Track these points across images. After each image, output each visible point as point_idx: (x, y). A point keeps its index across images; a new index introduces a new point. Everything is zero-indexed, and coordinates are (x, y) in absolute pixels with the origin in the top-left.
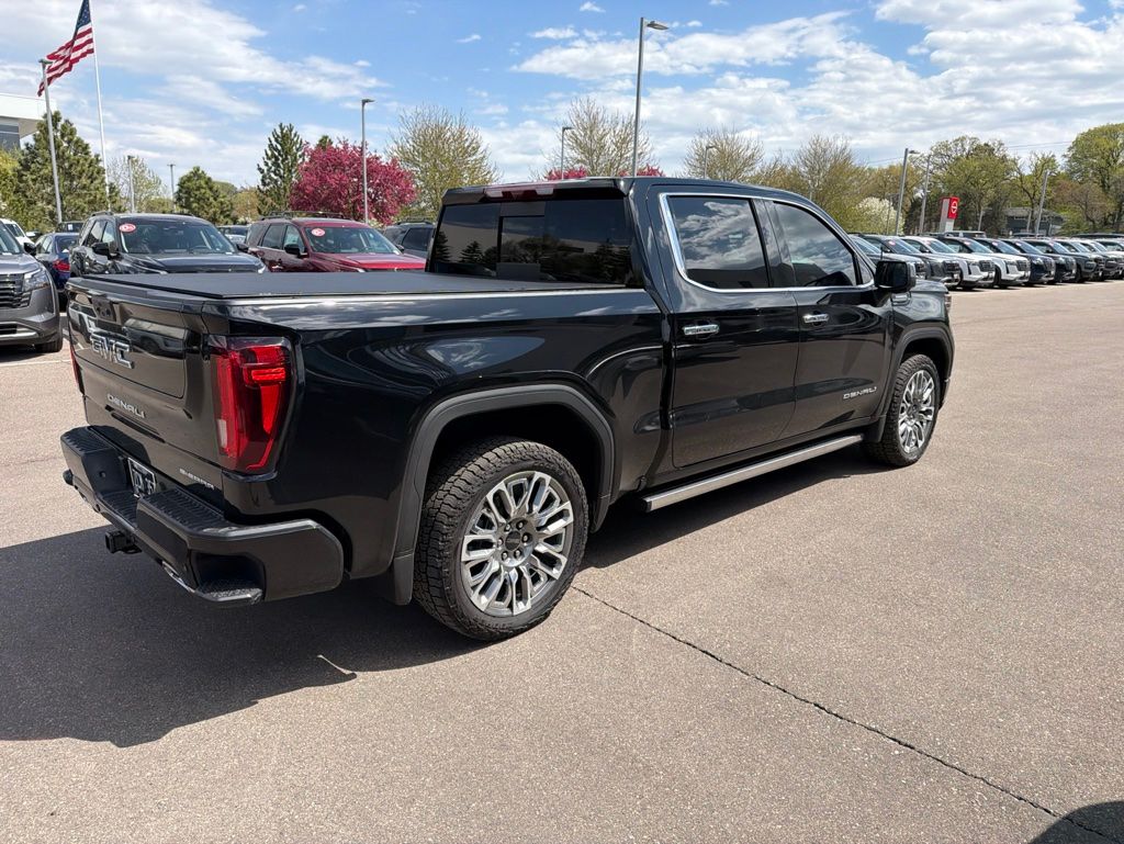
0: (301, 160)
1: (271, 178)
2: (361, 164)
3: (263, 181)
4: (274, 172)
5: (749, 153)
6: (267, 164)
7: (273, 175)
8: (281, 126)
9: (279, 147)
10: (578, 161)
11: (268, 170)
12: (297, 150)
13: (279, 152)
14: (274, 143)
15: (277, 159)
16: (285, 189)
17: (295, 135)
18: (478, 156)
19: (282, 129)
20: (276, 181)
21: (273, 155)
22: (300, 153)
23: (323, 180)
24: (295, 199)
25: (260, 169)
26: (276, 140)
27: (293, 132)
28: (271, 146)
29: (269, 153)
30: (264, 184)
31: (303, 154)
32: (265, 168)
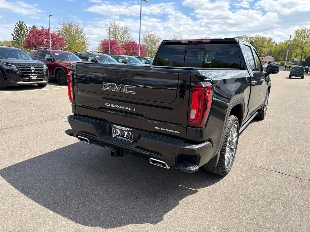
0: (26, 33)
1: (16, 38)
2: (49, 35)
3: (13, 38)
4: (17, 36)
5: (158, 38)
6: (15, 33)
7: (17, 37)
8: (19, 21)
9: (19, 28)
10: (112, 37)
11: (16, 35)
12: (25, 29)
13: (19, 30)
14: (17, 27)
15: (18, 32)
16: (22, 42)
17: (24, 25)
18: (83, 34)
19: (20, 23)
20: (18, 39)
21: (17, 31)
22: (26, 30)
23: (36, 39)
24: (26, 44)
25: (12, 35)
26: (18, 26)
27: (24, 24)
28: (16, 27)
29: (16, 30)
30: (14, 39)
31: (27, 30)
32: (14, 34)
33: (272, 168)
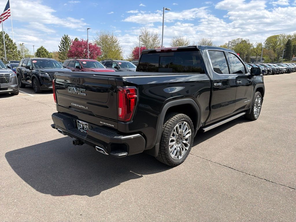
0: (70, 44)
1: (62, 49)
2: (87, 45)
3: (60, 50)
4: (63, 47)
5: (186, 43)
6: (61, 45)
7: (63, 48)
8: (65, 35)
9: (64, 41)
10: (143, 45)
11: (62, 47)
12: (69, 42)
13: (64, 42)
14: (63, 40)
15: (64, 44)
16: (66, 52)
17: (69, 38)
18: (117, 43)
19: (65, 36)
20: (63, 50)
21: (63, 43)
22: (70, 42)
23: (77, 49)
24: (69, 54)
25: (59, 47)
26: (64, 39)
27: (68, 37)
28: (62, 40)
29: (62, 42)
30: (60, 51)
31: (71, 43)
32: (61, 46)
33: (226, 163)
